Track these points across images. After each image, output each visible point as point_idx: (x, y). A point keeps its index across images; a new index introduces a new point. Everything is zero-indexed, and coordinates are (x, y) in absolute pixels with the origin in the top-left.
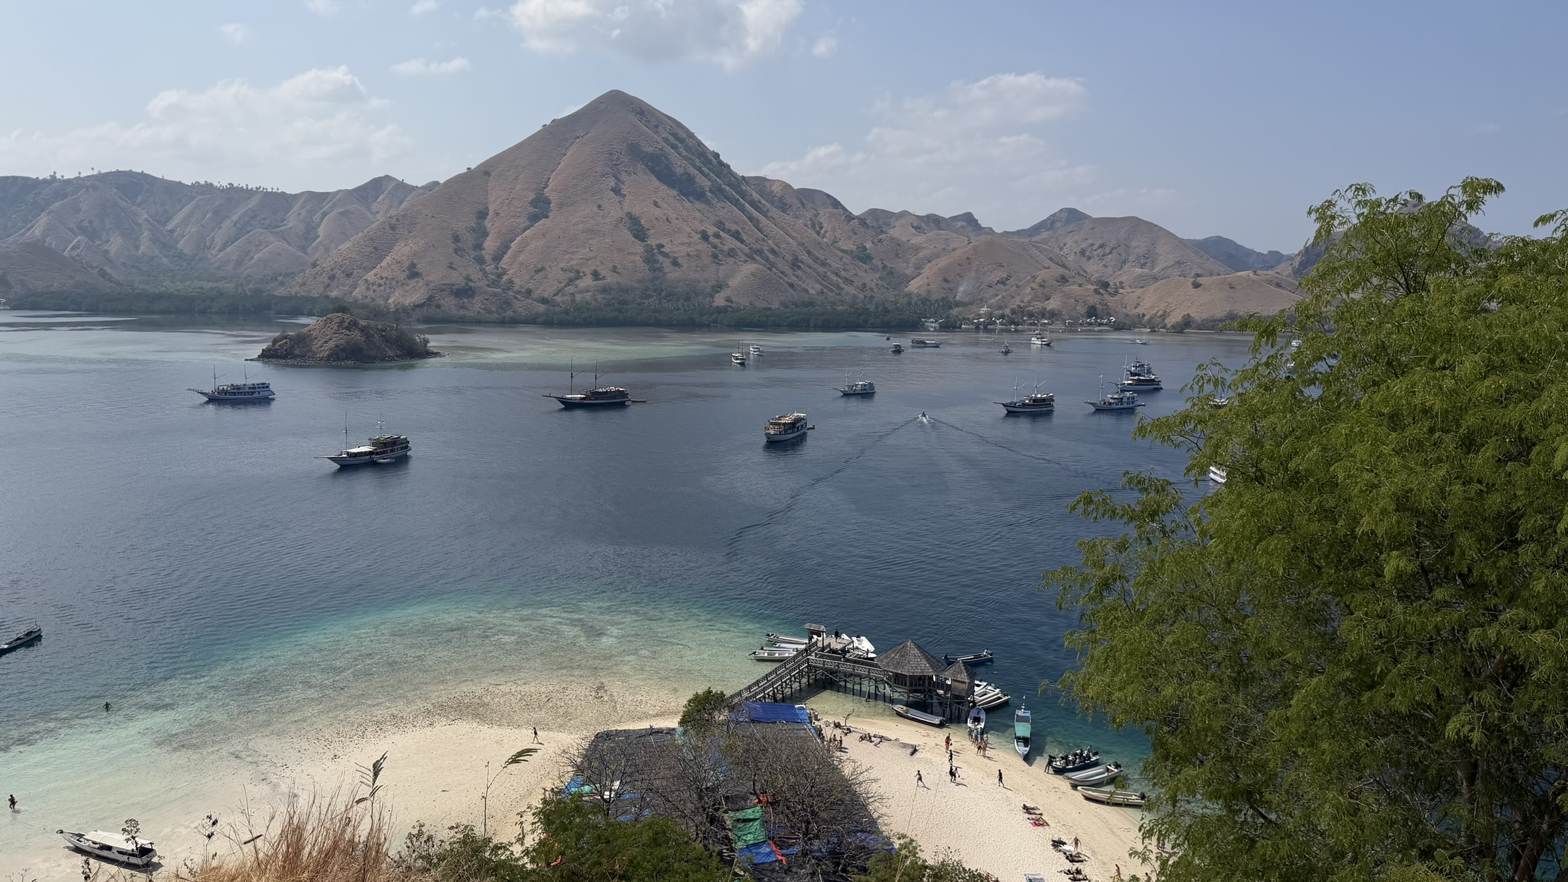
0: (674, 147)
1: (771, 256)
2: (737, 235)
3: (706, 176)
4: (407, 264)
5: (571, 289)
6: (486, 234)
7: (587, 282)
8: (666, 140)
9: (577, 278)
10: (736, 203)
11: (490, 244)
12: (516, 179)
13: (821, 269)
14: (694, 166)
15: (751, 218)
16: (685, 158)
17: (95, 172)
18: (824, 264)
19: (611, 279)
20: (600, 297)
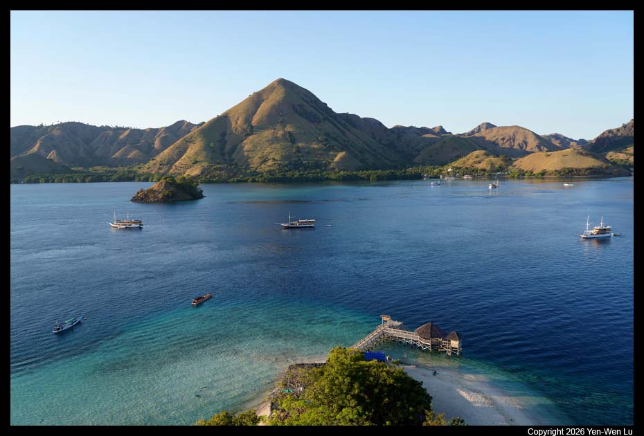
0: (306, 102)
1: (352, 149)
2: (335, 139)
3: (321, 114)
4: (193, 158)
5: (263, 166)
6: (226, 142)
7: (270, 163)
8: (303, 99)
9: (265, 161)
10: (335, 125)
11: (228, 147)
12: (239, 118)
15: (341, 131)
17: (59, 123)
18: (375, 151)
19: (280, 161)
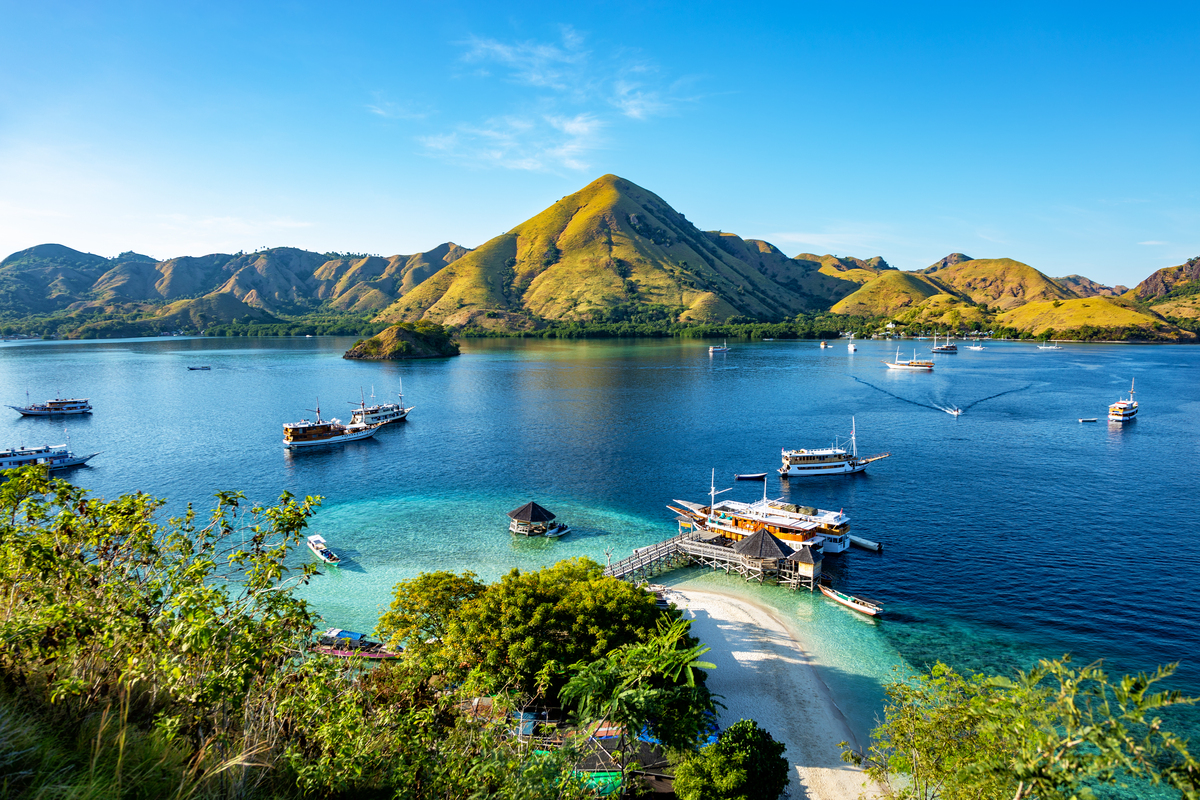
0: (650, 211)
1: (722, 287)
3: (674, 230)
4: (459, 299)
5: (571, 313)
6: (514, 276)
7: (582, 308)
8: (645, 207)
9: (576, 305)
11: (517, 283)
12: (536, 238)
13: (761, 296)
14: (666, 224)
15: (707, 259)
16: (658, 218)
18: (763, 292)
19: (601, 305)
20: (591, 317)
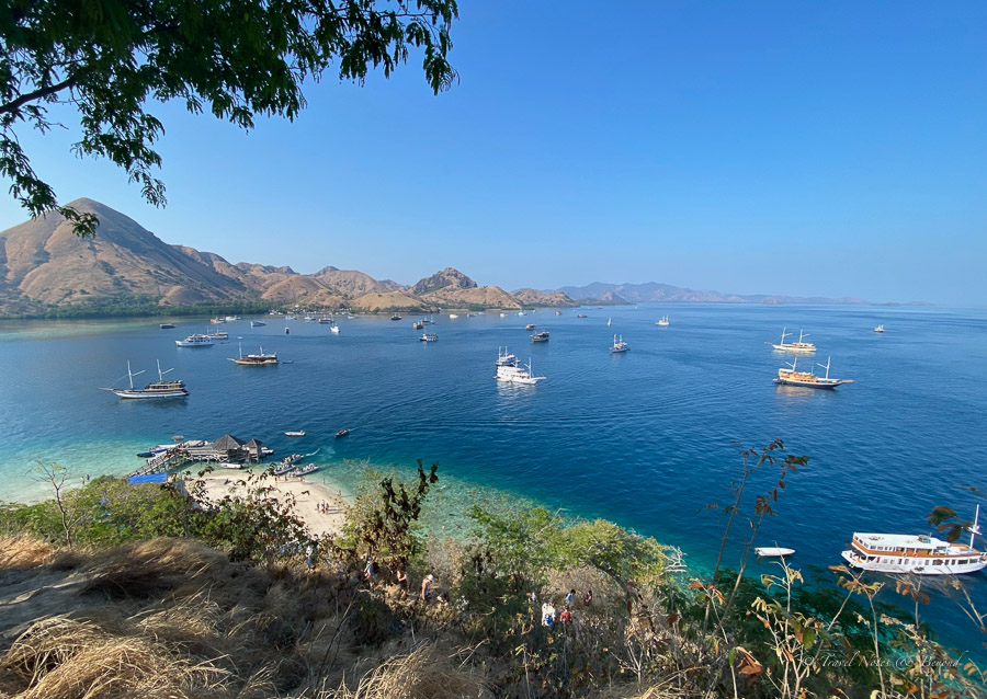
0: (125, 228)
1: (189, 283)
3: (146, 243)
5: (67, 299)
6: (7, 271)
8: (120, 225)
9: (71, 293)
11: (10, 276)
14: (139, 238)
15: (174, 264)
16: (133, 234)
19: (93, 294)
20: (86, 303)
